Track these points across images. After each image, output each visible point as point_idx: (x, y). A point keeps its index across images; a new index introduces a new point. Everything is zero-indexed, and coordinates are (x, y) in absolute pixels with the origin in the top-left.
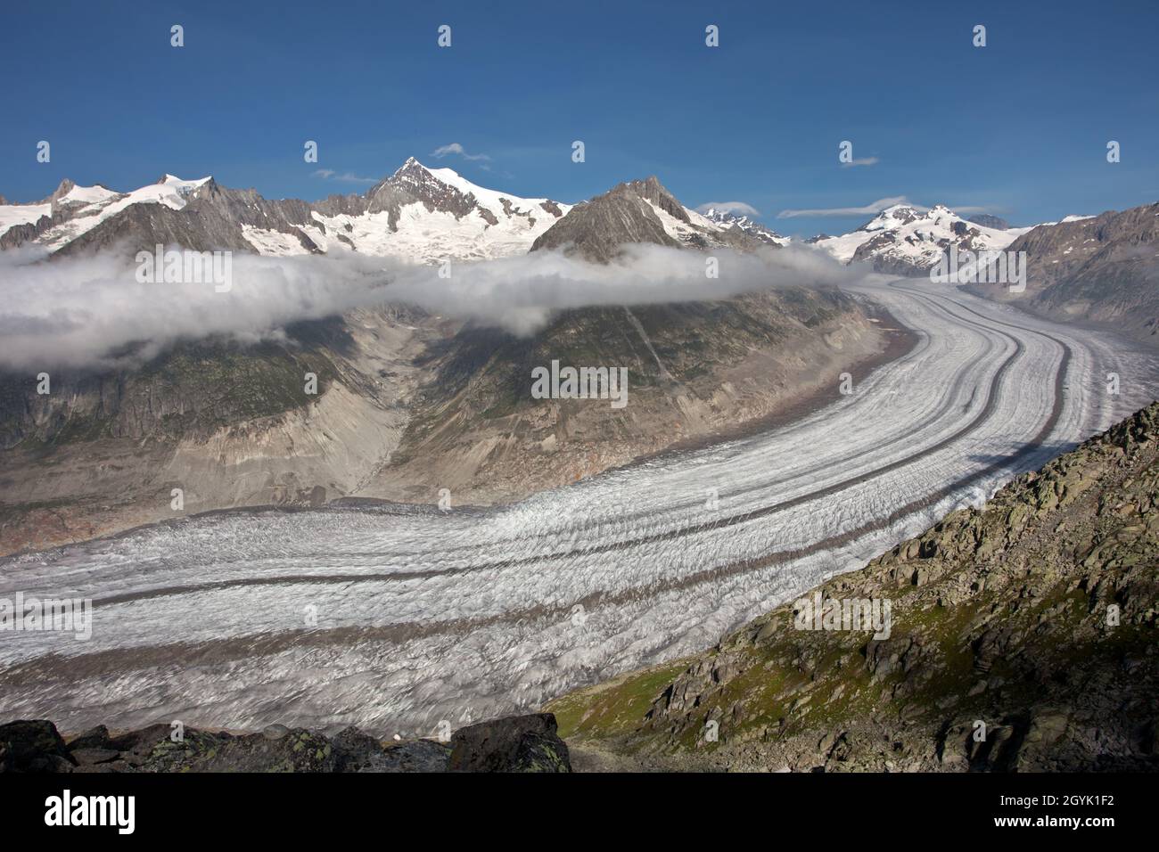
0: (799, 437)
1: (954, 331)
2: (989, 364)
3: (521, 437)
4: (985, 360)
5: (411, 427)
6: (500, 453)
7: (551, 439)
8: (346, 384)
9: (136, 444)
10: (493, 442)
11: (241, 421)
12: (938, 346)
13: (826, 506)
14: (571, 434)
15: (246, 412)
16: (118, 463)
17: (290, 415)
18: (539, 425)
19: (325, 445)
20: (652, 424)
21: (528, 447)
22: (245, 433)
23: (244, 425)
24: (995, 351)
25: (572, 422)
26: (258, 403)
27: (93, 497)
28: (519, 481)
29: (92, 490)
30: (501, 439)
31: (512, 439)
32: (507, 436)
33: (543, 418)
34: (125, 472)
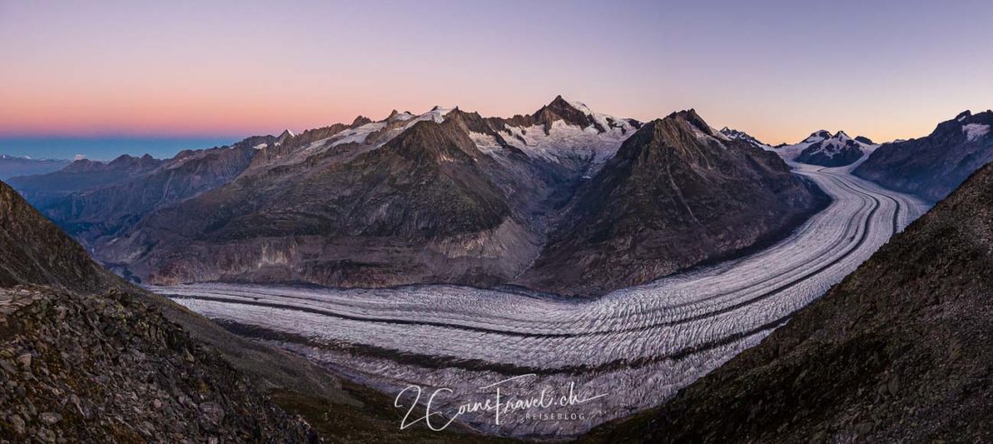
0: (762, 260)
1: (849, 196)
2: (863, 214)
3: (608, 255)
4: (861, 212)
5: (548, 246)
6: (597, 264)
7: (626, 257)
8: (514, 218)
9: (408, 240)
10: (592, 257)
11: (458, 234)
12: (840, 204)
13: (768, 304)
14: (638, 254)
15: (461, 230)
16: (398, 249)
17: (483, 233)
18: (620, 248)
19: (500, 252)
20: (686, 250)
21: (612, 261)
22: (459, 241)
23: (459, 237)
24: (867, 207)
25: (639, 248)
26: (467, 226)
27: (386, 265)
28: (606, 281)
29: (387, 261)
30: (598, 256)
31: (603, 256)
32: (601, 254)
33: (622, 244)
34: (401, 255)
